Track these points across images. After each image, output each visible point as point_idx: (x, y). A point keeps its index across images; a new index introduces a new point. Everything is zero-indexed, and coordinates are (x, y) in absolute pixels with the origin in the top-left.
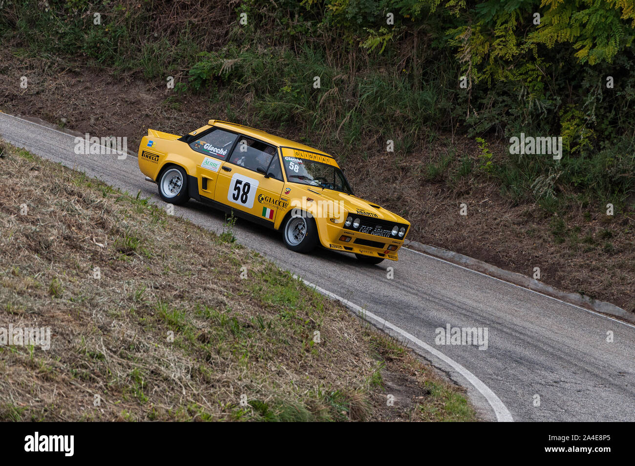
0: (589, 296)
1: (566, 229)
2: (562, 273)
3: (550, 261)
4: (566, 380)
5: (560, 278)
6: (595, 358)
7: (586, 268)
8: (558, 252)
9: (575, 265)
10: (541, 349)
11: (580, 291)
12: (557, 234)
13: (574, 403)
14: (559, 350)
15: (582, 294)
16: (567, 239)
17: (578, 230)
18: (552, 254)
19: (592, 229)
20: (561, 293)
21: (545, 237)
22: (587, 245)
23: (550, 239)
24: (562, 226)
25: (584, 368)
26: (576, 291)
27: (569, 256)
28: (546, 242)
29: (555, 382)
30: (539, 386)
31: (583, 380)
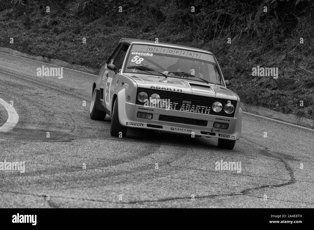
0: (47, 57)
1: (32, 21)
2: (31, 46)
3: (24, 40)
4: (41, 93)
5: (30, 48)
6: (56, 83)
7: (44, 42)
8: (28, 34)
9: (38, 41)
10: (25, 80)
11: (42, 55)
12: (26, 25)
13: (48, 102)
14: (35, 80)
15: (43, 56)
16: (32, 27)
17: (38, 21)
18: (24, 36)
19: (46, 21)
20: (32, 57)
21: (20, 26)
22: (44, 30)
23: (22, 28)
24: (29, 20)
25: (51, 88)
26: (40, 55)
27: (34, 36)
28: (20, 29)
29: (36, 94)
30: (27, 96)
31: (51, 93)
